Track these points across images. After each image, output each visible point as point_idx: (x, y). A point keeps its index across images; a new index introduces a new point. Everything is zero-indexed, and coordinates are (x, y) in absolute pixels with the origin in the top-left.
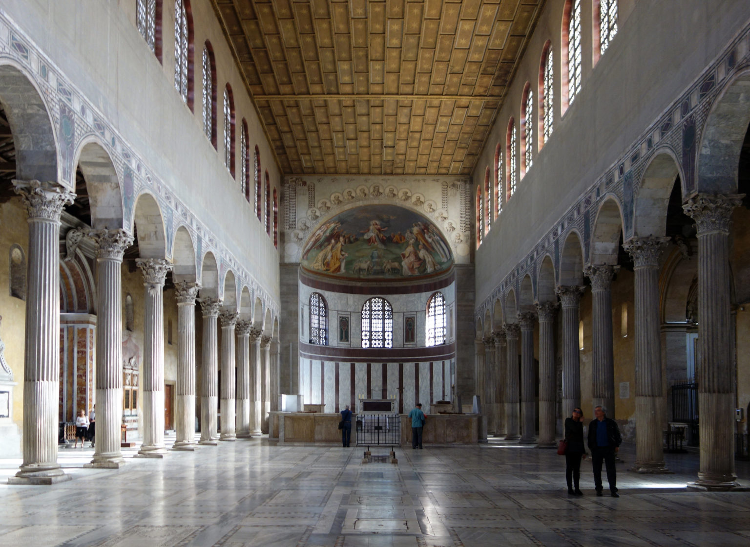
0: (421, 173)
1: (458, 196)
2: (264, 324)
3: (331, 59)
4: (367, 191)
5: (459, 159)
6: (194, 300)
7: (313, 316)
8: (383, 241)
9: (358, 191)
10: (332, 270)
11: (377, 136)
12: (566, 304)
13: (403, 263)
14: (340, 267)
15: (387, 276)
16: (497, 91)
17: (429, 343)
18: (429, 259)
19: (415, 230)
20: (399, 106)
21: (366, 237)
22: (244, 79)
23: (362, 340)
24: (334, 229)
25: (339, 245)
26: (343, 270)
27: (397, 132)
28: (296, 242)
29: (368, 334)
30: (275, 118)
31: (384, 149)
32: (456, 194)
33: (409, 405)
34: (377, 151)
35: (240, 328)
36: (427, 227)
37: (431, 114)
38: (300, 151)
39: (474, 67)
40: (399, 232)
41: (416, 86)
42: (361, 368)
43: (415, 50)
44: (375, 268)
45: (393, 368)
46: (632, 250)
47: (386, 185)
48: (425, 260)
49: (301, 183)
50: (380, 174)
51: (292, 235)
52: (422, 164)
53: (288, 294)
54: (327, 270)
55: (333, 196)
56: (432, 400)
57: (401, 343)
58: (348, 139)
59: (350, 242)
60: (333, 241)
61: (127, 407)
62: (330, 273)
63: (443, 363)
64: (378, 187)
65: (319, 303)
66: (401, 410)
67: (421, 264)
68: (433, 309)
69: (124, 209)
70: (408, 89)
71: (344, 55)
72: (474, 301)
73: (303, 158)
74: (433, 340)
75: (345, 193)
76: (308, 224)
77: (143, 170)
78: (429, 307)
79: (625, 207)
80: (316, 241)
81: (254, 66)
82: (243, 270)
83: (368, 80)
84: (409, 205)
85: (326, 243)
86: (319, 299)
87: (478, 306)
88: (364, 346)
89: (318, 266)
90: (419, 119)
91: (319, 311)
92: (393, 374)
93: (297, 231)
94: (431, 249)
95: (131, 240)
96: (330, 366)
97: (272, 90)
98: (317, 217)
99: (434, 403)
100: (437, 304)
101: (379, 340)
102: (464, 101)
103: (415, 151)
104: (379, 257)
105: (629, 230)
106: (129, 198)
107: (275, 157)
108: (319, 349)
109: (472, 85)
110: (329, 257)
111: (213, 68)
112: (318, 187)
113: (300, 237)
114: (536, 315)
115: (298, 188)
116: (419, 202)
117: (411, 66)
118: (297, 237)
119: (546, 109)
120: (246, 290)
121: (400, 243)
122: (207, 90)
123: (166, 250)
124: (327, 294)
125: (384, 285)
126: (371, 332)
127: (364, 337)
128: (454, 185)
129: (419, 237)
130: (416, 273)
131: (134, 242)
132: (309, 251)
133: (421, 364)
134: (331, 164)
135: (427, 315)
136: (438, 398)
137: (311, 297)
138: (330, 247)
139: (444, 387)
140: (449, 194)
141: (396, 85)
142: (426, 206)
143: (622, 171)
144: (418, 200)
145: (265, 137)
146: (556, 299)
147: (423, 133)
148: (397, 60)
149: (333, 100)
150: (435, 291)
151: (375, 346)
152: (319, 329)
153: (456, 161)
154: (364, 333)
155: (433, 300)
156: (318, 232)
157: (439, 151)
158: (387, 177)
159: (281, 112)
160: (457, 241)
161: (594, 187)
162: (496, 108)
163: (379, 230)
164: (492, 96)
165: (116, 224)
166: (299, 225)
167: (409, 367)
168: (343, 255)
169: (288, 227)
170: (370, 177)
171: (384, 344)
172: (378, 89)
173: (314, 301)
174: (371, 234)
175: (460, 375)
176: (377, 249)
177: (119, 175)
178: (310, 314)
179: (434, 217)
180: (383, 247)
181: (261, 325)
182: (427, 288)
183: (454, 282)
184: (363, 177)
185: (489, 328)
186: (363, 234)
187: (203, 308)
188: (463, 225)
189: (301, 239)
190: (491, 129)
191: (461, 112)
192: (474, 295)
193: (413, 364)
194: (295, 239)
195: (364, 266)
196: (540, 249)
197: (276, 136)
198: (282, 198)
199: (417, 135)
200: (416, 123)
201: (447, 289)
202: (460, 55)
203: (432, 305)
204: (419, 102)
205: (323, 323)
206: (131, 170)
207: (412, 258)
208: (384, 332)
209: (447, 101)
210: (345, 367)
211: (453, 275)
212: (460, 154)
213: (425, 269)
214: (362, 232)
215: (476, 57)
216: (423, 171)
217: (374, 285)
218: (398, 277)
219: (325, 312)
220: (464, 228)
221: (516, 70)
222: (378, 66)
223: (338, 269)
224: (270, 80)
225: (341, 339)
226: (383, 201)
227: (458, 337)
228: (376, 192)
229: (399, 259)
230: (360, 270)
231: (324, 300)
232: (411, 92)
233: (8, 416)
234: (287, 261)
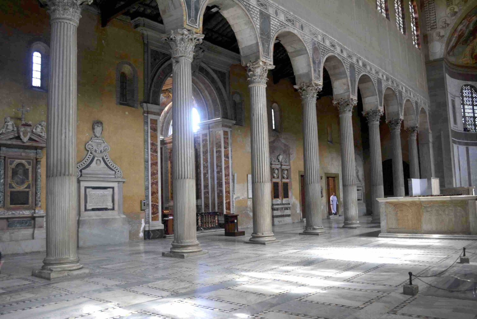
7: (466, 106)
28: (438, 41)
51: (434, 34)
65: (472, 94)
76: (449, 22)
85: (472, 38)
86: (471, 90)
91: (472, 101)
93: (438, 30)
113: (441, 34)
118: (439, 36)
137: (462, 89)
152: (474, 117)
156: (460, 27)
166: (440, 24)
169: (430, 29)
173: (466, 93)
178: (463, 104)
189: (443, 36)
194: (438, 38)
233: (113, 209)
234: (431, 58)
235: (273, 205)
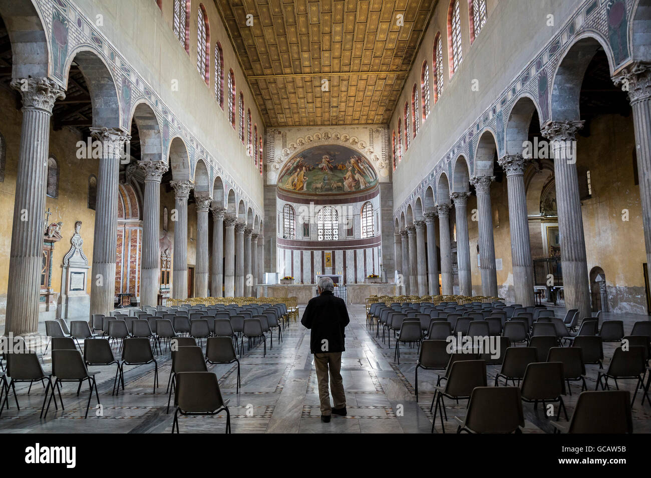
0: (355, 123)
1: (380, 137)
2: (254, 225)
3: (297, 51)
4: (320, 137)
5: (380, 113)
6: (208, 209)
7: (286, 220)
8: (331, 169)
9: (314, 137)
10: (298, 189)
11: (326, 100)
12: (459, 204)
13: (344, 183)
14: (303, 186)
15: (334, 192)
16: (404, 67)
17: (363, 236)
18: (362, 180)
19: (352, 161)
20: (341, 80)
21: (320, 166)
22: (241, 66)
23: (318, 235)
24: (299, 162)
25: (302, 172)
26: (305, 189)
27: (340, 96)
28: (274, 171)
29: (322, 231)
30: (261, 90)
31: (331, 108)
32: (378, 137)
33: (351, 279)
34: (327, 110)
35: (238, 228)
36: (360, 158)
37: (362, 84)
38: (277, 112)
39: (389, 53)
40: (342, 163)
41: (352, 66)
42: (318, 254)
43: (351, 43)
44: (326, 187)
45: (339, 254)
46: (504, 164)
47: (333, 132)
48: (359, 181)
49: (277, 132)
50: (329, 125)
51: (272, 166)
52: (356, 118)
53: (269, 206)
54: (294, 189)
55: (298, 140)
56: (366, 275)
57: (344, 237)
58: (308, 103)
59: (310, 170)
60: (298, 170)
61: (163, 283)
62: (296, 191)
63: (373, 249)
64: (327, 133)
65: (290, 211)
66: (345, 282)
67: (356, 183)
68: (365, 213)
69: (163, 147)
70: (346, 69)
71: (305, 48)
72: (392, 207)
73: (279, 116)
74: (365, 234)
75: (306, 138)
76: (282, 159)
77: (176, 122)
78: (362, 212)
79: (498, 135)
80: (288, 170)
81: (248, 57)
82: (240, 189)
83: (320, 64)
84: (347, 145)
85: (294, 171)
86: (289, 208)
87: (395, 210)
88: (319, 240)
89: (288, 186)
90: (354, 88)
91: (290, 217)
92: (339, 258)
93: (275, 164)
94: (363, 173)
95: (167, 168)
96: (297, 253)
97: (259, 72)
98: (288, 154)
99: (368, 276)
100: (367, 210)
101: (329, 235)
102: (383, 75)
103: (351, 109)
104: (328, 180)
105: (502, 151)
106: (166, 140)
107: (261, 116)
108: (290, 242)
109: (388, 65)
110: (296, 180)
111: (222, 59)
112: (288, 134)
113: (277, 167)
114: (436, 214)
115: (276, 136)
116: (355, 142)
117: (348, 53)
119: (438, 77)
120: (242, 202)
121: (343, 170)
122: (218, 72)
123: (190, 175)
124: (294, 205)
125: (331, 198)
126: (324, 229)
127: (319, 234)
128: (377, 131)
129: (355, 165)
130: (354, 189)
131: (169, 169)
132: (282, 176)
133: (358, 250)
134: (297, 120)
135: (361, 217)
136: (370, 273)
137: (284, 207)
138: (296, 174)
139: (374, 266)
140: (374, 136)
141: (339, 66)
142: (359, 145)
143: (494, 111)
144: (354, 141)
145: (254, 103)
146: (451, 202)
147: (356, 97)
148: (339, 50)
149: (298, 77)
150: (365, 202)
151: (327, 239)
152: (290, 228)
153: (378, 114)
154: (319, 231)
155: (365, 208)
156: (289, 164)
157: (367, 108)
158: (333, 127)
159: (265, 86)
160: (380, 167)
161: (475, 124)
162: (403, 79)
163: (328, 161)
164: (401, 71)
165: (157, 157)
166: (276, 159)
167: (350, 253)
168: (305, 179)
169: (269, 161)
170: (322, 127)
171: (332, 238)
172: (327, 69)
173: (286, 210)
174: (324, 165)
175: (384, 257)
176: (327, 174)
177: (160, 125)
178: (284, 218)
179: (364, 152)
180: (331, 173)
181: (252, 226)
182: (361, 199)
183: (379, 195)
184: (318, 128)
185: (404, 224)
186: (318, 165)
187: (214, 214)
188: (384, 157)
189: (278, 169)
190: (401, 92)
191: (381, 82)
192: (393, 203)
193: (352, 251)
194: (274, 169)
195: (319, 186)
196: (438, 168)
197: (262, 102)
198: (265, 143)
199: (353, 99)
200: (352, 91)
201: (374, 199)
202: (380, 45)
203: (365, 210)
204: (354, 77)
205: (292, 224)
206: (168, 122)
207: (350, 180)
208: (332, 229)
209: (373, 75)
210: (307, 254)
211: (378, 190)
212: (381, 110)
213: (360, 187)
214: (317, 163)
215: (391, 46)
216: (356, 122)
217: (325, 198)
218: (342, 192)
219: (294, 217)
220: (384, 158)
221: (417, 53)
222: (327, 54)
223: (302, 188)
224: (258, 66)
225: (305, 235)
226: (331, 142)
227: (383, 232)
228: (326, 137)
229: (342, 181)
230: (316, 188)
231: (293, 209)
232: (348, 71)
233: (83, 290)
234: (268, 183)
235: (161, 289)
